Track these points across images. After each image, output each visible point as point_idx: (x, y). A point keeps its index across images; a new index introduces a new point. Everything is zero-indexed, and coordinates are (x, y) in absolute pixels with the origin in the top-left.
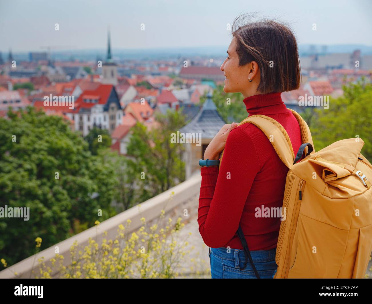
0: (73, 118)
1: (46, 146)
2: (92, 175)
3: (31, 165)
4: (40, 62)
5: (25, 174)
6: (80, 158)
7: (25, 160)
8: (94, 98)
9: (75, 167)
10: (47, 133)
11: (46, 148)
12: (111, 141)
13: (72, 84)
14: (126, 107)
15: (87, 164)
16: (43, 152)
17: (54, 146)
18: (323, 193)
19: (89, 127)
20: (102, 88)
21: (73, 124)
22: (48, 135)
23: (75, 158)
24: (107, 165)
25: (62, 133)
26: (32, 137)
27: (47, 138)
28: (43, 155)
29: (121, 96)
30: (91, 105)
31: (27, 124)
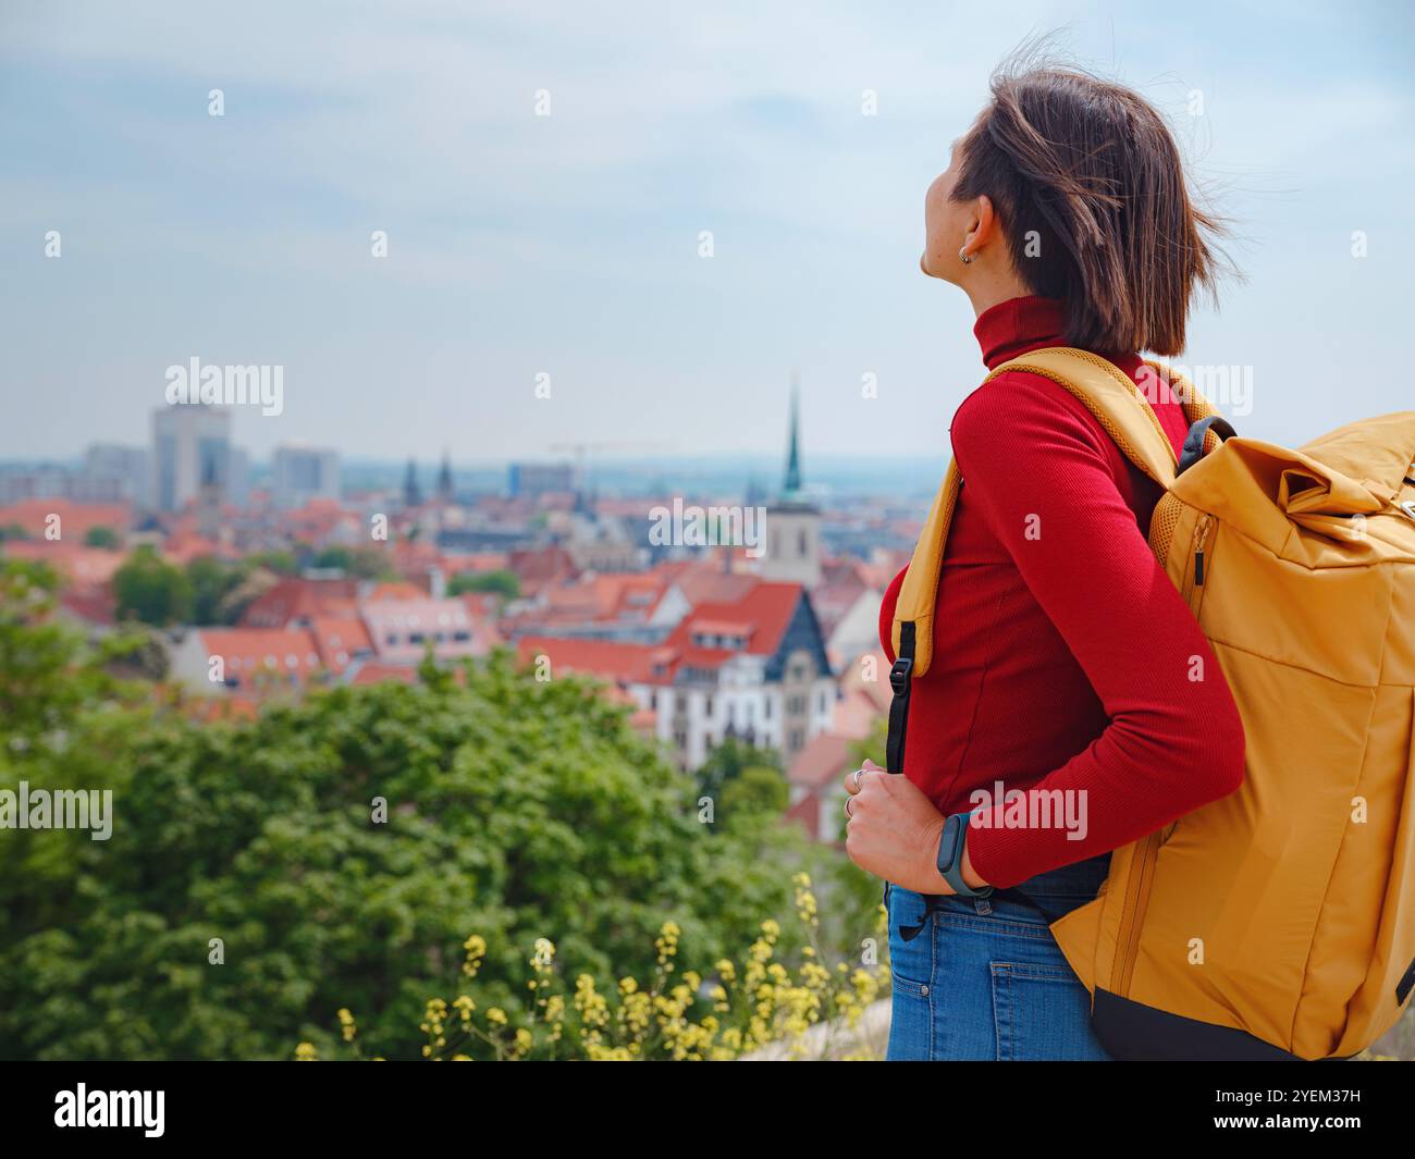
0: (654, 703)
1: (542, 787)
2: (704, 900)
3: (485, 851)
4: (545, 499)
5: (465, 882)
6: (664, 836)
7: (468, 834)
8: (732, 630)
9: (643, 868)
10: (550, 738)
11: (541, 794)
12: (787, 793)
13: (656, 579)
14: (847, 669)
15: (686, 858)
16: (529, 807)
17: (572, 786)
18: (1283, 551)
19: (708, 739)
20: (763, 594)
21: (653, 725)
22: (554, 745)
23: (644, 834)
24: (761, 868)
25: (604, 744)
26: (497, 750)
27: (548, 756)
28: (531, 816)
29: (833, 627)
30: (720, 655)
31: (480, 704)
